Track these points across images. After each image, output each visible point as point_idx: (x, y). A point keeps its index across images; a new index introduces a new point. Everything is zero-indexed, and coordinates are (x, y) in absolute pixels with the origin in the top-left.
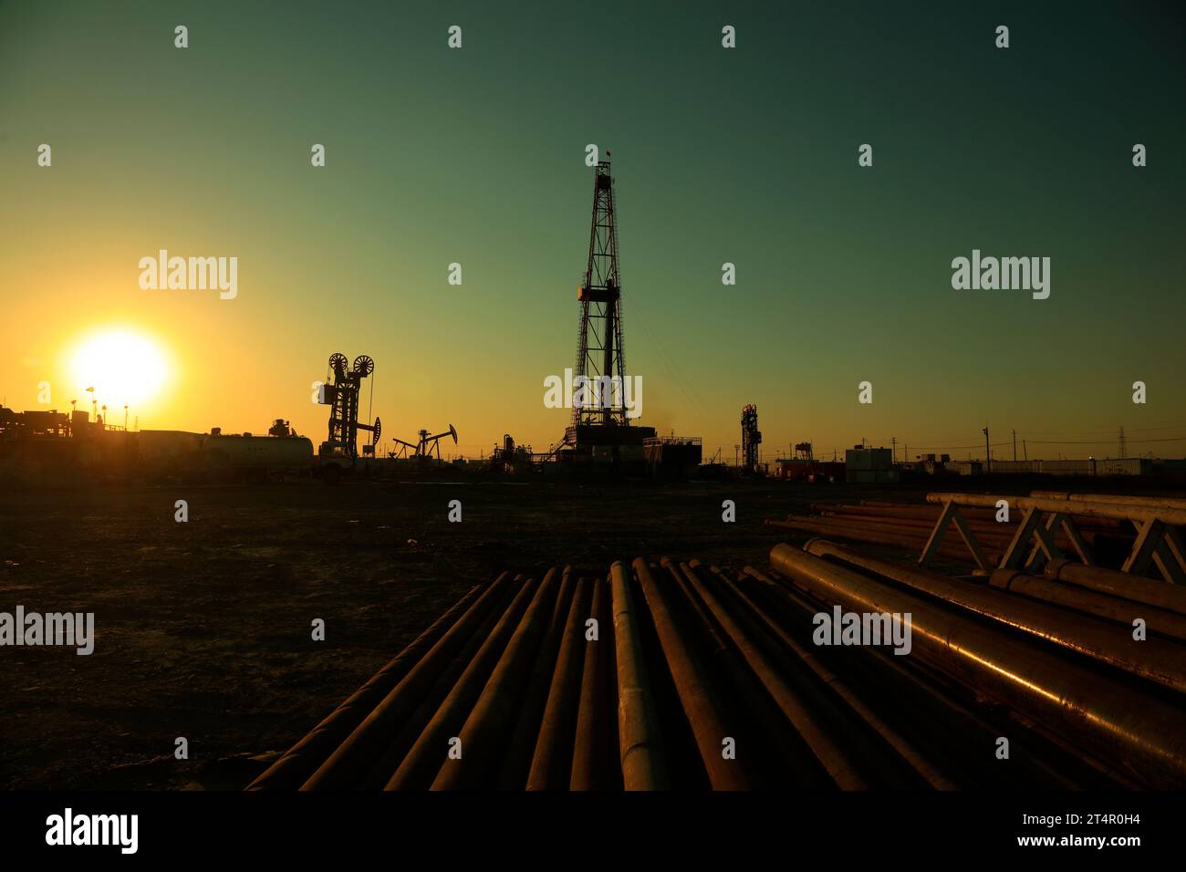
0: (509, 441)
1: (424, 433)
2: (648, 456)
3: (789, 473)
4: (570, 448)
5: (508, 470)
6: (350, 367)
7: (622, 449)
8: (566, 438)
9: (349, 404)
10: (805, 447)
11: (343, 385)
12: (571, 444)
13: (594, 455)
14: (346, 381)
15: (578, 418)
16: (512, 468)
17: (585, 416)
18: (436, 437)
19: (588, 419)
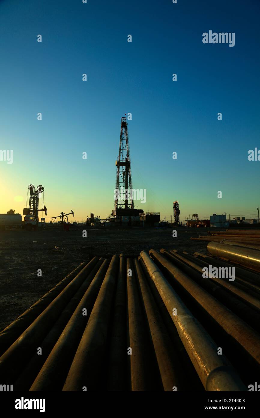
0: (92, 215)
1: (62, 213)
2: (141, 219)
3: (190, 224)
4: (114, 217)
5: (92, 225)
6: (36, 189)
7: (132, 217)
8: (112, 214)
9: (35, 203)
10: (195, 215)
11: (33, 196)
12: (114, 216)
13: (122, 219)
14: (34, 194)
15: (116, 207)
16: (94, 224)
17: (119, 206)
18: (67, 215)
19: (120, 207)
